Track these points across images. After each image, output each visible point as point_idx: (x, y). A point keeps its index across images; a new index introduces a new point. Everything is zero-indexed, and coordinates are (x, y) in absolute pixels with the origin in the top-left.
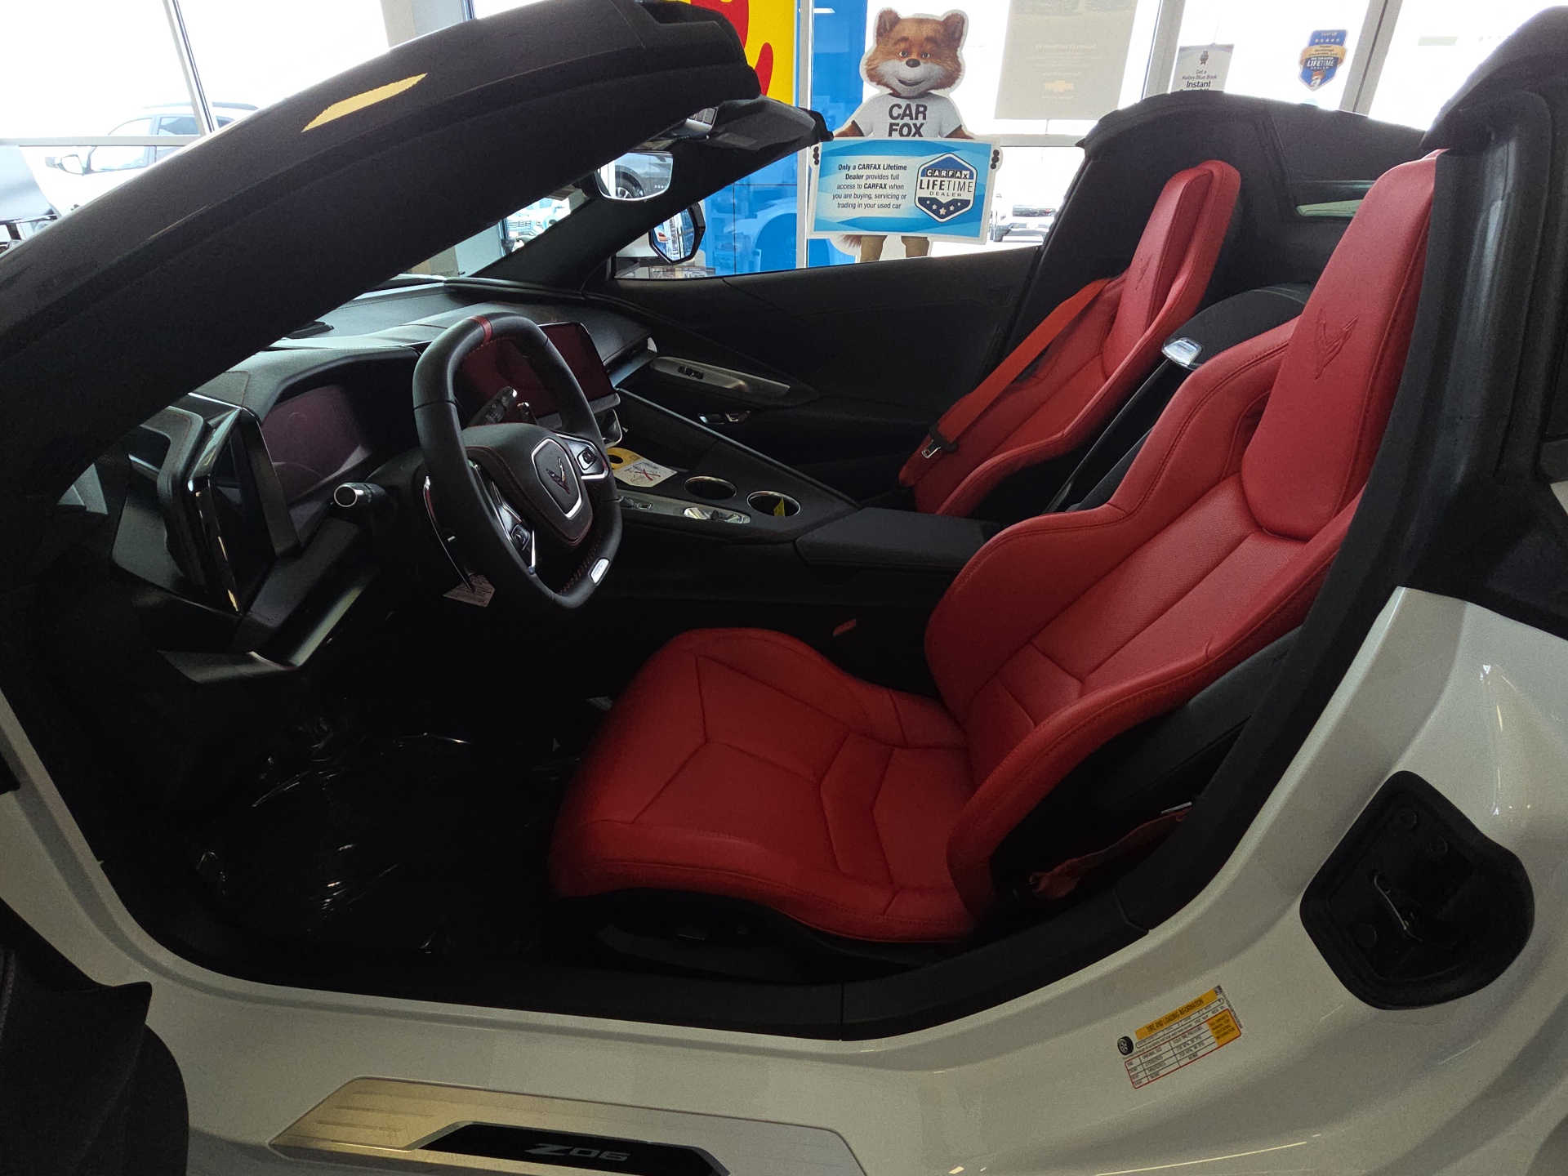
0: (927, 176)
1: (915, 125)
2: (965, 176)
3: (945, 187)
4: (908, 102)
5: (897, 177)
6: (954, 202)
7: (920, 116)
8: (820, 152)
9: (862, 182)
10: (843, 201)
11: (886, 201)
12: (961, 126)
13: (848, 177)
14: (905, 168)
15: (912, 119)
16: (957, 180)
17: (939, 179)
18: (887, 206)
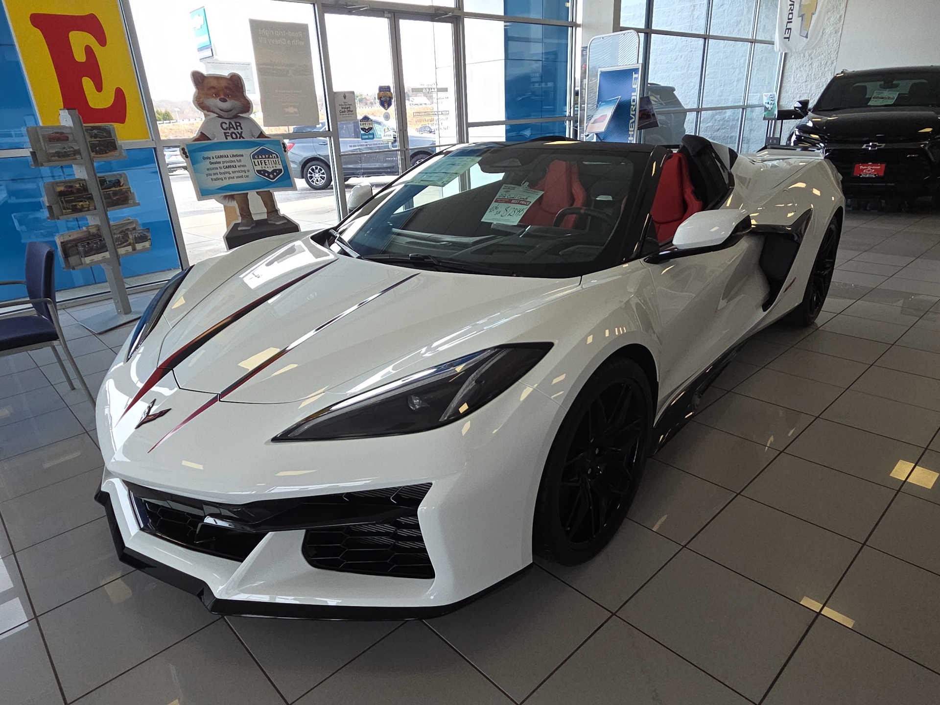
0: (256, 159)
1: (238, 133)
2: (274, 157)
3: (267, 164)
4: (230, 121)
6: (274, 171)
7: (239, 128)
9: (221, 165)
10: (214, 177)
11: (240, 174)
12: (262, 132)
13: (211, 163)
14: (242, 156)
15: (235, 129)
16: (272, 160)
17: (263, 160)
18: (241, 177)
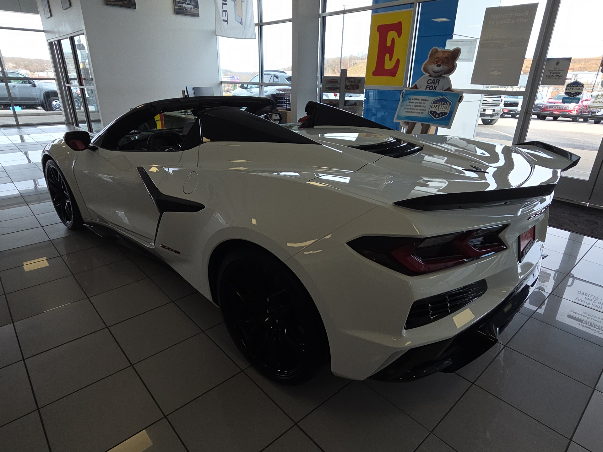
0: (435, 104)
1: (435, 86)
2: (448, 104)
3: (440, 108)
4: (434, 78)
5: (424, 103)
6: (441, 113)
7: (437, 83)
8: (404, 94)
9: (413, 104)
10: (407, 110)
11: (419, 111)
12: (450, 87)
13: (410, 102)
14: (428, 100)
15: (434, 84)
16: (444, 106)
17: (438, 105)
18: (419, 113)
